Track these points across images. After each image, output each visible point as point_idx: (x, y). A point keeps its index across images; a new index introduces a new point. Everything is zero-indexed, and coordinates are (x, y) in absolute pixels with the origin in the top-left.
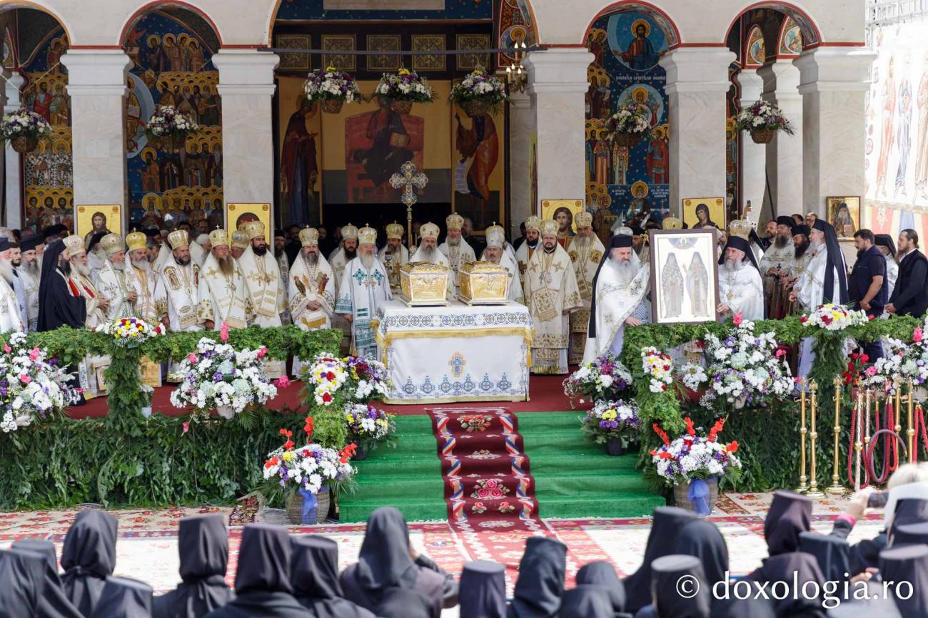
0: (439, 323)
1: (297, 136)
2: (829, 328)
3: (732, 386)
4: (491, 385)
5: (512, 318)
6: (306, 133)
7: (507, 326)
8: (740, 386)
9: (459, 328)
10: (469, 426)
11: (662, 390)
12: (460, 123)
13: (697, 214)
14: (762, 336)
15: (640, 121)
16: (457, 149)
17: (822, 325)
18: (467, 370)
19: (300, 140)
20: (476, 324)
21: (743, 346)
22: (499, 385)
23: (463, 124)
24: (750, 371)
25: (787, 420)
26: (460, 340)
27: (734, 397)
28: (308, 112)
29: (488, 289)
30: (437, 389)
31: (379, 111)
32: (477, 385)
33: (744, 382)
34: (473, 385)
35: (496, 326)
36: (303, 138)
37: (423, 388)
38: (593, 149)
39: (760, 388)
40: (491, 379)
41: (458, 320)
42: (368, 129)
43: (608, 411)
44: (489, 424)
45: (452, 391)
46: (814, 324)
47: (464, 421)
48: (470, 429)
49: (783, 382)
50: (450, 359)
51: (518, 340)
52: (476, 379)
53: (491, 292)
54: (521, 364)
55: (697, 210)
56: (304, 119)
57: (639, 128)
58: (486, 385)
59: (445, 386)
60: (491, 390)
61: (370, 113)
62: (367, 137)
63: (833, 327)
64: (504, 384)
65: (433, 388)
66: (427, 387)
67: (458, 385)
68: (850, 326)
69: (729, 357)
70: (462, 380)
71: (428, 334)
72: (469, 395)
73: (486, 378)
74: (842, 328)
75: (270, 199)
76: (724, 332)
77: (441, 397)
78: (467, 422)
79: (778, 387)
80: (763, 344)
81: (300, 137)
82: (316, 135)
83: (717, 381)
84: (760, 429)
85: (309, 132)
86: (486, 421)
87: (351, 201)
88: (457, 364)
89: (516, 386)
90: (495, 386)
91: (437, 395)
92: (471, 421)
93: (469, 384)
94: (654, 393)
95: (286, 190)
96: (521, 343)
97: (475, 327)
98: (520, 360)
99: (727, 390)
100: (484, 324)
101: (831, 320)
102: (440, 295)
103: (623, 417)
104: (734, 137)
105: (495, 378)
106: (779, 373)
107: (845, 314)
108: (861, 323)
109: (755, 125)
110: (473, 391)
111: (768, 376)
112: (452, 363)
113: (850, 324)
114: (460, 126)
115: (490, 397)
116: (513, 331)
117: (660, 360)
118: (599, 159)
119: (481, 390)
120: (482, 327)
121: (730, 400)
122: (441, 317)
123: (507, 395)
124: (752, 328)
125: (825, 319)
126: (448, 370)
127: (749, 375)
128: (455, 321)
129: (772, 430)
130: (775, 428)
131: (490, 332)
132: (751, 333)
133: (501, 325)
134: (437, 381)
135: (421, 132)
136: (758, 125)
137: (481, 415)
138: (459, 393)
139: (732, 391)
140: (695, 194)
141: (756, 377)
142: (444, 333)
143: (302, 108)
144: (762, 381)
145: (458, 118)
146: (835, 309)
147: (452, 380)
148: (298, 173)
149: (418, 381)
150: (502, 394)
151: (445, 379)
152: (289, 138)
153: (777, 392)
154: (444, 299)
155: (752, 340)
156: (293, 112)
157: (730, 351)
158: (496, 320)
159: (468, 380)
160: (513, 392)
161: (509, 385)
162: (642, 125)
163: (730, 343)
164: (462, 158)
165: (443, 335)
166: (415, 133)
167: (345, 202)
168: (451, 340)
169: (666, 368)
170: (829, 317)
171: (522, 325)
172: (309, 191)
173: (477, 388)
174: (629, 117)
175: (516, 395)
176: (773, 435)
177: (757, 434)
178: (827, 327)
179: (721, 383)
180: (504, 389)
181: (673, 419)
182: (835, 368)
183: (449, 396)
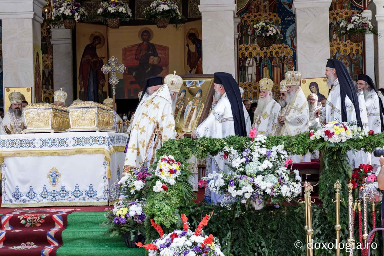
0: (39, 145)
1: (91, 58)
2: (332, 140)
3: (244, 189)
4: (81, 193)
5: (95, 141)
6: (97, 57)
7: (91, 147)
8: (250, 189)
9: (54, 149)
10: (27, 222)
11: (162, 190)
12: (189, 48)
13: (310, 88)
14: (274, 148)
15: (271, 29)
16: (188, 64)
17: (326, 138)
18: (61, 181)
19: (92, 61)
20: (67, 146)
21: (256, 156)
22: (87, 193)
23: (190, 49)
24: (260, 177)
25: (298, 220)
26: (56, 157)
27: (246, 199)
28: (97, 44)
29: (82, 120)
30: (38, 196)
31: (142, 44)
32: (70, 193)
33: (254, 186)
34: (67, 193)
35: (83, 147)
36: (94, 59)
37: (28, 195)
38: (271, 62)
39: (269, 191)
40: (80, 189)
41: (54, 143)
42: (136, 54)
43: (121, 209)
44: (44, 221)
45: (50, 197)
46: (318, 138)
47: (23, 219)
48: (28, 225)
49: (290, 186)
50: (48, 173)
51: (100, 158)
52: (69, 188)
53: (83, 122)
54: (104, 177)
55: (310, 86)
56: (95, 48)
57: (270, 33)
58: (77, 192)
59: (45, 194)
60: (81, 197)
61: (136, 45)
62: (136, 59)
63: (335, 139)
64: (91, 192)
65: (35, 195)
66: (31, 194)
67: (54, 193)
68: (351, 139)
69: (243, 165)
70: (58, 189)
71: (31, 153)
72: (77, 200)
73: (77, 187)
74: (344, 141)
75: (32, 84)
76: (242, 145)
77: (41, 202)
78: (25, 219)
79: (285, 191)
80: (274, 155)
81: (92, 59)
82: (104, 58)
83: (231, 185)
84: (275, 227)
85: (99, 56)
86: (41, 219)
87: (126, 98)
88: (54, 176)
89: (100, 194)
90: (84, 194)
91: (38, 201)
92: (28, 218)
93: (64, 192)
94: (155, 193)
95: (83, 90)
96: (103, 160)
97: (67, 148)
98: (102, 173)
99: (240, 193)
100: (74, 145)
101: (333, 133)
102: (47, 124)
103: (132, 214)
104: (360, 53)
105: (84, 188)
106: (286, 178)
107: (346, 129)
108: (360, 137)
109: (348, 29)
110: (67, 197)
111: (276, 180)
112: (50, 176)
113: (351, 137)
114: (189, 51)
115: (81, 203)
116: (96, 151)
117: (168, 165)
118: (275, 68)
119: (73, 197)
120: (72, 148)
121: (244, 201)
122: (41, 140)
123: (93, 202)
124: (264, 141)
125: (328, 133)
126: (47, 181)
127: (258, 180)
128: (51, 143)
129: (286, 228)
130: (289, 226)
131: (79, 152)
132: (264, 146)
133: (87, 146)
134: (38, 190)
135: (167, 55)
136: (350, 29)
137: (36, 215)
138: (56, 199)
139: (244, 193)
140: (308, 76)
141: (265, 182)
142: (43, 153)
143: (94, 42)
144: (270, 185)
145: (188, 45)
146: (337, 125)
147: (50, 189)
148: (91, 80)
149: (24, 190)
150: (89, 201)
151: (45, 188)
152: (85, 59)
153: (284, 195)
154: (50, 128)
155: (264, 151)
156: (88, 44)
157: (244, 160)
158: (83, 142)
159: (63, 189)
160: (98, 199)
161: (95, 193)
162: (272, 31)
163: (245, 154)
164: (190, 70)
165: (42, 154)
166: (164, 56)
167: (122, 98)
168: (49, 157)
169: (172, 172)
170: (332, 131)
171: (103, 146)
172: (99, 91)
173: (70, 195)
174: (264, 26)
175: (100, 201)
176: (287, 232)
177: (273, 231)
178: (330, 140)
179: (235, 187)
180: (91, 197)
181: (164, 215)
182: (339, 175)
183: (47, 201)
